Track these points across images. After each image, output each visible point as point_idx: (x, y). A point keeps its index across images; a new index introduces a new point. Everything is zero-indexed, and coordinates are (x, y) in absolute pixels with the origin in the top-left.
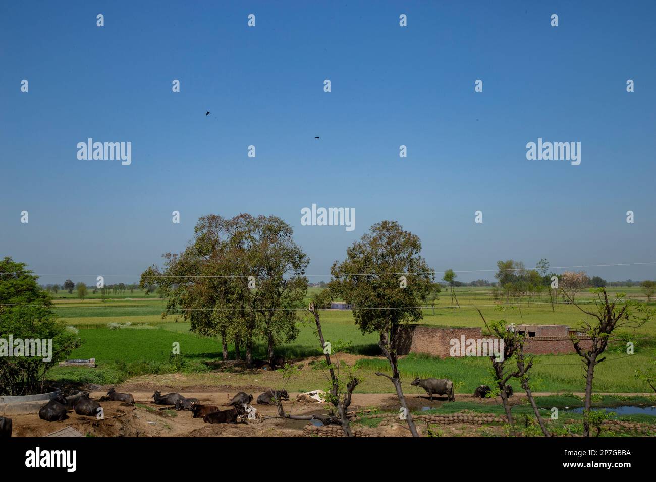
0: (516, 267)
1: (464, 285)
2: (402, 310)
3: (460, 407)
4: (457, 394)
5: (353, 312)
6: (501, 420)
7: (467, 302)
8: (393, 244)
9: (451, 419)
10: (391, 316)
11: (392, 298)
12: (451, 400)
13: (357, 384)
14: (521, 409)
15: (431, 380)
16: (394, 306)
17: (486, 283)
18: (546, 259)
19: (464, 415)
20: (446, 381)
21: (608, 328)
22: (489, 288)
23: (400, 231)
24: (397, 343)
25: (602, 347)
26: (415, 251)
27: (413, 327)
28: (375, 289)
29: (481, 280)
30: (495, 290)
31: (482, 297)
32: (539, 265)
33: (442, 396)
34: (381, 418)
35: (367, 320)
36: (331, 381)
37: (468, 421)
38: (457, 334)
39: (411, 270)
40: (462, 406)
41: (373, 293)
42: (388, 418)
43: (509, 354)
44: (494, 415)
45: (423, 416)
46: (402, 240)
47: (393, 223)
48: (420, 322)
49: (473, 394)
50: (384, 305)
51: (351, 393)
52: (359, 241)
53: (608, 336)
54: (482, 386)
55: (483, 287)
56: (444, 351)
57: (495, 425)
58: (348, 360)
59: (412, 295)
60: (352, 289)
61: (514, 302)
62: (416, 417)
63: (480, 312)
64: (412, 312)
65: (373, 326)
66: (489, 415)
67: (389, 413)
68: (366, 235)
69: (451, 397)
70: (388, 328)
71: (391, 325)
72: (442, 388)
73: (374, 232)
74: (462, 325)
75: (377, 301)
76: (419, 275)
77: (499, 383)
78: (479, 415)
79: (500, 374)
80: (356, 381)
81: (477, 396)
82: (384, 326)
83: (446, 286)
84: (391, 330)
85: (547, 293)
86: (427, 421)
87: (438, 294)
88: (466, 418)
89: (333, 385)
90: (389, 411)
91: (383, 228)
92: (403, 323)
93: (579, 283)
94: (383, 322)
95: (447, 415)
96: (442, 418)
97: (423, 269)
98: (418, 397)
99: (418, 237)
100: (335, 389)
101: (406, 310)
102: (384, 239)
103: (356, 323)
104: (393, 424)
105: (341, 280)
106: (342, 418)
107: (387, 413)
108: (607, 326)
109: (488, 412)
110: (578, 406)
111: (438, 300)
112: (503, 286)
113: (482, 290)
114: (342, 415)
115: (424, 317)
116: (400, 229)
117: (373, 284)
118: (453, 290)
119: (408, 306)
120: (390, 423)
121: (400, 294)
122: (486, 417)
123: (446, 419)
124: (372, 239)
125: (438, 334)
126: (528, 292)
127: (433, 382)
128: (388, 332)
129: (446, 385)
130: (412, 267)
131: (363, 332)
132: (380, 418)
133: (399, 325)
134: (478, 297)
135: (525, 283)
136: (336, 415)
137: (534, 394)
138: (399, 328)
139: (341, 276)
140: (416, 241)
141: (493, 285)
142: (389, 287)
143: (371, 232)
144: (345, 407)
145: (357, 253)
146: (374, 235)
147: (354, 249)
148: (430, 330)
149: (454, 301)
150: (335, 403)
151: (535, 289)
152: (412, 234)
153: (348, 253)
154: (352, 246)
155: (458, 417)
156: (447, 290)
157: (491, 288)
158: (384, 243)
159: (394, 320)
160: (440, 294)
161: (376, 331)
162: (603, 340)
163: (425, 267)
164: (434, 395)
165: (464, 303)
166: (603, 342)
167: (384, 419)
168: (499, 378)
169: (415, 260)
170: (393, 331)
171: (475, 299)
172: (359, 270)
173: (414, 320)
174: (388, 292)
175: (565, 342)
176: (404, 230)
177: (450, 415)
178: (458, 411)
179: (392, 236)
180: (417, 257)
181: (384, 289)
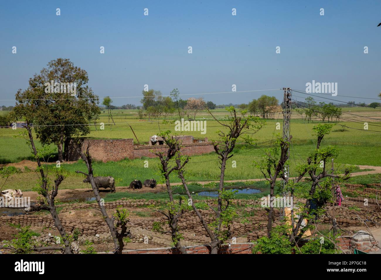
0: (156, 95)
1: (117, 108)
2: (74, 127)
3: (119, 196)
4: (117, 187)
5: (35, 129)
6: (150, 203)
7: (120, 120)
8: (66, 77)
9: (114, 204)
10: (65, 132)
11: (66, 118)
12: (113, 191)
13: (63, 180)
14: (163, 195)
15: (98, 178)
16: (68, 124)
17: (133, 107)
18: (177, 89)
19: (124, 201)
20: (109, 178)
21: (236, 135)
22: (135, 110)
23: (72, 66)
24: (69, 152)
25: (232, 147)
26: (83, 82)
27: (83, 139)
28: (52, 111)
29: (129, 104)
30: (140, 112)
31: (130, 117)
32: (172, 93)
33: (106, 189)
34: (62, 207)
35: (46, 135)
36: (41, 179)
37: (127, 205)
38: (116, 144)
39: (81, 97)
40: (121, 196)
41: (51, 114)
42: (67, 207)
43: (172, 154)
44: (145, 200)
45: (94, 204)
46: (74, 74)
47: (66, 60)
48: (88, 135)
49: (129, 186)
50: (60, 123)
51: (58, 186)
52: (39, 74)
53: (236, 140)
54: (136, 180)
55: (130, 110)
56: (106, 156)
57: (146, 207)
58: (31, 166)
59: (81, 115)
60: (34, 111)
61: (154, 120)
62: (88, 205)
63: (131, 127)
64: (82, 128)
65: (51, 140)
66: (142, 200)
67: (67, 203)
68: (44, 69)
69: (113, 189)
70: (62, 140)
71: (65, 138)
72: (106, 183)
73: (51, 67)
74: (119, 137)
75: (54, 120)
76: (87, 100)
77: (165, 175)
78: (135, 200)
79: (166, 168)
80: (62, 178)
81: (132, 188)
82: (60, 139)
83: (103, 109)
84: (65, 142)
85: (177, 114)
86: (97, 207)
87: (99, 115)
88: (125, 204)
89: (43, 181)
90: (67, 202)
91: (58, 64)
92: (74, 137)
93: (199, 106)
94: (59, 136)
95: (111, 202)
96: (108, 205)
97: (90, 96)
98: (88, 191)
99: (86, 71)
100: (44, 184)
101: (77, 127)
102: (59, 72)
103: (37, 137)
104: (71, 211)
105: (25, 104)
106: (51, 205)
107: (65, 204)
108: (235, 134)
109: (140, 198)
110: (201, 191)
111: (99, 119)
112: (146, 109)
113: (130, 111)
114: (50, 203)
115: (91, 132)
116: (72, 64)
117: (51, 107)
118: (110, 112)
119: (78, 124)
120: (69, 210)
121: (72, 115)
122: (139, 202)
123: (111, 205)
124: (49, 73)
125: (102, 145)
126: (164, 113)
127: (100, 179)
128: (62, 144)
129: (109, 181)
130: (81, 94)
131: (43, 144)
132: (60, 207)
133: (71, 138)
134: (127, 117)
135: (161, 106)
136: (46, 203)
137: (172, 184)
138: (71, 141)
139: (24, 101)
140: (84, 75)
141: (138, 108)
142: (63, 110)
143: (49, 66)
144: (53, 197)
145: (37, 83)
146: (51, 69)
147: (35, 80)
148: (96, 141)
149: (111, 120)
150: (45, 195)
151: (168, 111)
152: (81, 69)
153: (30, 83)
154: (33, 78)
155: (119, 203)
156: (104, 112)
157: (137, 110)
158: (59, 76)
159: (67, 134)
160: (101, 115)
161: (53, 143)
162: (232, 143)
163: (91, 95)
164: (100, 189)
165: (118, 121)
166: (233, 144)
167: (64, 208)
168: (165, 171)
169: (84, 89)
170: (67, 143)
171: (126, 119)
172: (39, 96)
173: (83, 134)
174: (63, 113)
175: (190, 148)
176: (75, 67)
177: (114, 202)
178: (119, 199)
179: (65, 70)
180: (85, 87)
181: (60, 111)
